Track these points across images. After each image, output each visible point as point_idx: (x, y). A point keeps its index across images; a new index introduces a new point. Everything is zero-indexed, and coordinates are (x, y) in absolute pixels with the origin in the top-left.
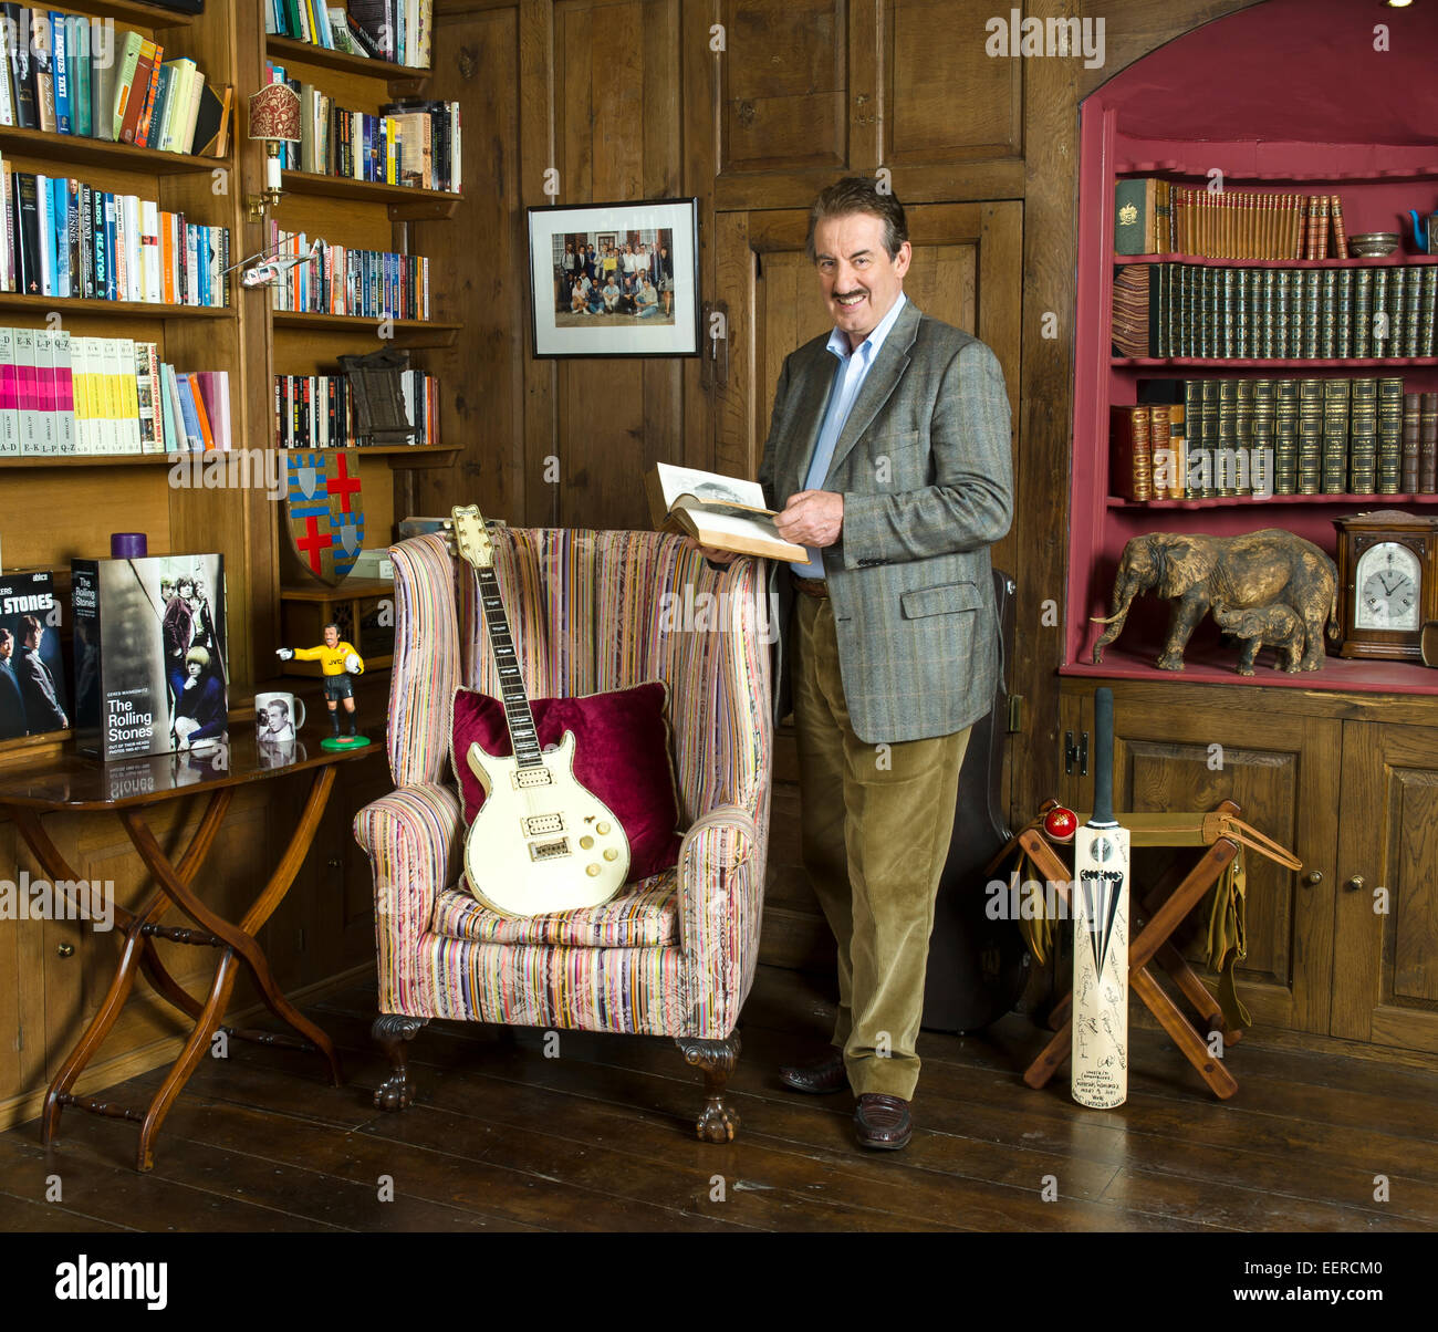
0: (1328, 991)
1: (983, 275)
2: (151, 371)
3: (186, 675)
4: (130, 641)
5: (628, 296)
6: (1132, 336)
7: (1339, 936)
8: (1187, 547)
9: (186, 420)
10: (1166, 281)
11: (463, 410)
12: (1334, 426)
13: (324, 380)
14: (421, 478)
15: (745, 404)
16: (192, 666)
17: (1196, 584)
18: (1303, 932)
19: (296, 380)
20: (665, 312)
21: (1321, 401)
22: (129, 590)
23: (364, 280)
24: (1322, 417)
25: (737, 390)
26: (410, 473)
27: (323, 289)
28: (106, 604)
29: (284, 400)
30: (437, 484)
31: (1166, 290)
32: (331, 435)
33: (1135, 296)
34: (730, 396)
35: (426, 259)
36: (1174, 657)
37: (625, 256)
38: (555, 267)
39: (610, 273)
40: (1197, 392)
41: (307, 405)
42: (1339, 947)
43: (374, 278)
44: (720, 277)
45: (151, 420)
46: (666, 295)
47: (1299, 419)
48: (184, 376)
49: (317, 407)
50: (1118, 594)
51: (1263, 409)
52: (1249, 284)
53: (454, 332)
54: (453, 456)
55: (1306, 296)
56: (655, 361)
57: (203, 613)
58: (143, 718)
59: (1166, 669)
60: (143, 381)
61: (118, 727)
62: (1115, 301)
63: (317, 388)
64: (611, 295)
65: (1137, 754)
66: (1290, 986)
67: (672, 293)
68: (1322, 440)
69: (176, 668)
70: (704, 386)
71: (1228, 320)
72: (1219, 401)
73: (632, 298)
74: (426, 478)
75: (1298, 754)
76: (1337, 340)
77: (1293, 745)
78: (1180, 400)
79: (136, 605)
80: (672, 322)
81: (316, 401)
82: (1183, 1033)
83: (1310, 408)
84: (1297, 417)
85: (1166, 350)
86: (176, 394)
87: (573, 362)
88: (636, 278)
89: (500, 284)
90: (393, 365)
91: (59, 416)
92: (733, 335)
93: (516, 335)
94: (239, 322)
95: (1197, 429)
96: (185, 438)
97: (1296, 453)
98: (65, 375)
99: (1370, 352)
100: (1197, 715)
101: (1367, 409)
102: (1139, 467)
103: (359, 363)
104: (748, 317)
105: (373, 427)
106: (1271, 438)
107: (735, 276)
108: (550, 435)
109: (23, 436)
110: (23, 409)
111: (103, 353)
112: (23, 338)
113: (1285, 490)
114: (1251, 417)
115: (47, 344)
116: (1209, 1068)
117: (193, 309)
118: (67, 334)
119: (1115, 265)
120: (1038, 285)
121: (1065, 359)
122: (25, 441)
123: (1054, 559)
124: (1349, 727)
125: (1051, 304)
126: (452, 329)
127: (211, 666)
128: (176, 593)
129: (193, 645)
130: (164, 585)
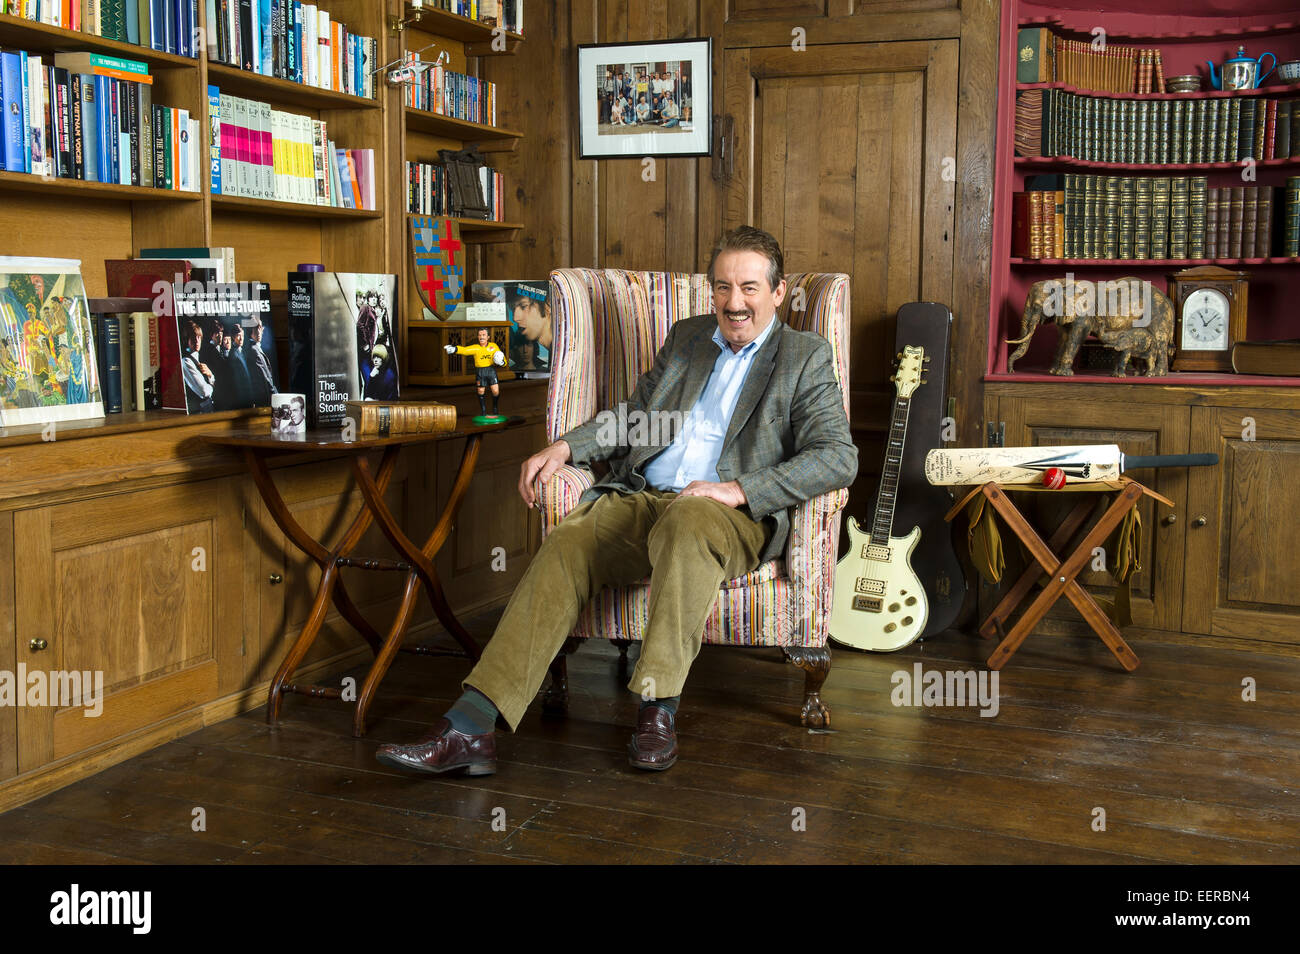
0: (1180, 599)
1: (929, 93)
2: (323, 143)
3: (372, 366)
4: (334, 336)
5: (656, 112)
6: (1029, 141)
7: (1189, 559)
9: (343, 185)
10: (1054, 102)
11: (522, 199)
12: (1159, 211)
13: (428, 167)
14: (489, 252)
15: (744, 189)
16: (376, 359)
18: (1161, 559)
19: (411, 165)
20: (685, 122)
21: (1150, 193)
22: (335, 296)
23: (456, 94)
24: (1150, 204)
25: (740, 181)
26: (479, 247)
27: (429, 98)
28: (319, 305)
30: (501, 255)
31: (1054, 108)
32: (433, 208)
33: (1031, 112)
34: (734, 185)
35: (493, 85)
36: (1067, 367)
37: (654, 81)
39: (642, 94)
40: (1072, 183)
41: (418, 185)
42: (1188, 568)
43: (461, 95)
44: (727, 97)
45: (322, 180)
46: (685, 108)
47: (1136, 205)
48: (343, 151)
49: (424, 187)
50: (1025, 323)
51: (1111, 198)
52: (1101, 109)
53: (517, 140)
54: (515, 232)
55: (1138, 119)
56: (676, 160)
57: (384, 319)
58: (343, 397)
59: (1061, 375)
60: (317, 149)
61: (326, 402)
62: (1017, 117)
63: (424, 173)
64: (643, 110)
65: (1040, 437)
66: (1152, 598)
67: (691, 108)
68: (1150, 220)
69: (366, 359)
70: (714, 178)
71: (1088, 134)
72: (1085, 190)
73: (659, 112)
74: (492, 249)
75: (1158, 432)
76: (1159, 151)
77: (1155, 426)
78: (1061, 187)
79: (339, 309)
80: (690, 130)
81: (424, 183)
82: (1101, 624)
83: (1142, 198)
84: (1133, 204)
85: (1053, 152)
86: (336, 165)
87: (611, 162)
88: (663, 97)
89: (553, 104)
90: (475, 161)
91: (263, 168)
92: (737, 139)
93: (565, 142)
94: (383, 112)
95: (1072, 209)
96: (341, 199)
97: (1133, 230)
98: (268, 137)
99: (1182, 159)
100: (1085, 407)
101: (1182, 199)
102: (1034, 235)
103: (454, 156)
104: (749, 126)
105: (464, 205)
106: (1117, 219)
107: (739, 96)
108: (592, 216)
109: (240, 181)
110: (240, 160)
111: (291, 125)
112: (240, 105)
113: (1126, 256)
114: (1104, 203)
115: (256, 112)
116: (1120, 649)
117: (351, 99)
118: (269, 106)
119: (1017, 90)
120: (970, 100)
121: (989, 154)
122: (241, 185)
123: (980, 298)
124: (1196, 411)
125: (979, 114)
126: (514, 137)
127: (389, 360)
128: (366, 302)
129: (377, 343)
130: (358, 296)
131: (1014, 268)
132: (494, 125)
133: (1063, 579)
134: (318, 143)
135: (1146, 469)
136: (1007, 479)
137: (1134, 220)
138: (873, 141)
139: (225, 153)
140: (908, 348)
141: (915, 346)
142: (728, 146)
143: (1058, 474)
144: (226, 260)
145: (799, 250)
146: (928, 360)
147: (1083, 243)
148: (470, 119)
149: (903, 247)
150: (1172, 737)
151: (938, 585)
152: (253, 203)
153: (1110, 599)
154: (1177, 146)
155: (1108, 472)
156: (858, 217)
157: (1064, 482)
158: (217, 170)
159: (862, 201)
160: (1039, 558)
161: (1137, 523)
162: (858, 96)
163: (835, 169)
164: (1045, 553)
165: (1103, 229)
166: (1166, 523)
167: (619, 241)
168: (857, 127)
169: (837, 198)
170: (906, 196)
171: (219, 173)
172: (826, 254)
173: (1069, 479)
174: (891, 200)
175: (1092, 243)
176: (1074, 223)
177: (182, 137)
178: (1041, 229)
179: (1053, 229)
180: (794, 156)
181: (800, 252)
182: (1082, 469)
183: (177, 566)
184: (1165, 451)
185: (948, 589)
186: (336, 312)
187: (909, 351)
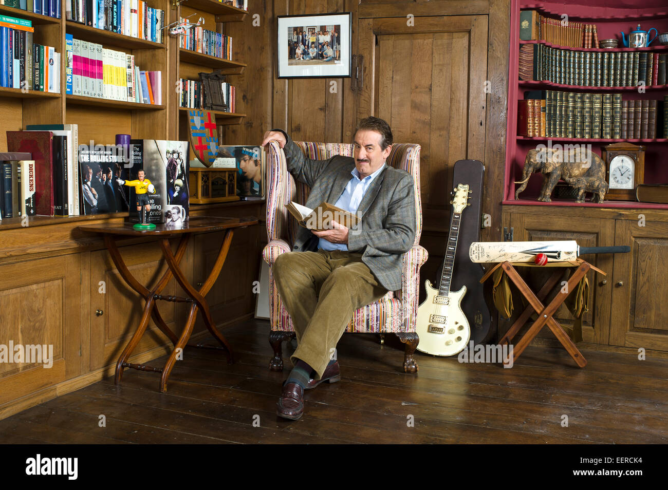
0: (608, 327)
1: (472, 44)
2: (132, 67)
3: (174, 191)
5: (320, 53)
6: (526, 72)
7: (614, 304)
9: (143, 91)
10: (540, 51)
11: (245, 101)
12: (596, 112)
13: (193, 82)
14: (226, 129)
15: (370, 97)
16: (177, 187)
17: (556, 167)
18: (599, 304)
19: (183, 81)
20: (337, 59)
21: (592, 102)
22: (155, 152)
23: (209, 43)
24: (592, 108)
25: (366, 91)
26: (221, 127)
27: (194, 44)
28: (146, 157)
30: (233, 132)
31: (540, 54)
32: (195, 106)
33: (527, 56)
34: (363, 93)
35: (232, 38)
36: (548, 197)
37: (319, 36)
39: (313, 43)
41: (187, 92)
42: (613, 309)
43: (212, 43)
44: (360, 45)
45: (131, 88)
46: (337, 52)
47: (584, 109)
48: (144, 72)
49: (190, 93)
50: (525, 172)
51: (571, 104)
52: (565, 56)
53: (243, 68)
54: (241, 119)
55: (585, 62)
56: (331, 79)
57: (181, 165)
59: (545, 202)
60: (128, 71)
62: (520, 59)
63: (190, 85)
64: (313, 52)
65: (533, 236)
66: (593, 326)
67: (340, 51)
68: (592, 117)
70: (352, 89)
71: (558, 69)
72: (557, 100)
73: (322, 53)
74: (228, 129)
76: (596, 80)
77: (596, 230)
78: (544, 98)
79: (157, 159)
81: (190, 91)
83: (587, 105)
84: (583, 108)
85: (540, 78)
86: (140, 80)
87: (295, 81)
88: (324, 45)
89: (263, 48)
90: (219, 79)
91: (97, 80)
92: (365, 68)
93: (270, 69)
94: (167, 50)
95: (550, 110)
96: (142, 99)
97: (583, 122)
98: (100, 63)
99: (609, 84)
100: (558, 219)
101: (608, 106)
102: (530, 123)
103: (207, 76)
104: (372, 61)
105: (212, 103)
106: (574, 116)
107: (366, 45)
108: (284, 109)
109: (83, 87)
110: (84, 75)
111: (114, 57)
112: (85, 45)
113: (579, 136)
114: (567, 107)
115: (94, 49)
116: (576, 355)
117: (148, 43)
118: (101, 46)
119: (520, 44)
120: (494, 48)
121: (505, 78)
122: (84, 89)
123: (500, 158)
124: (618, 222)
125: (499, 56)
126: (242, 66)
127: (184, 188)
128: (172, 156)
129: (177, 178)
130: (168, 152)
131: (518, 141)
132: (231, 60)
133: (546, 316)
134: (129, 67)
135: (591, 255)
136: (515, 260)
137: (583, 116)
138: (441, 70)
139: (76, 71)
140: (460, 185)
141: (464, 184)
142: (360, 71)
143: (543, 257)
144: (73, 132)
145: (399, 130)
146: (471, 192)
147: (556, 129)
148: (217, 56)
149: (458, 129)
150: (606, 406)
151: (476, 318)
152: (91, 99)
153: (571, 327)
154: (606, 77)
155: (570, 256)
156: (433, 112)
157: (546, 262)
158: (70, 81)
159: (435, 103)
160: (532, 304)
161: (586, 285)
162: (432, 45)
163: (420, 85)
164: (536, 302)
165: (567, 121)
166: (601, 284)
167: (299, 125)
168: (432, 61)
169: (421, 101)
170: (459, 101)
171: (72, 82)
172: (415, 133)
173: (550, 260)
174: (451, 102)
175: (561, 129)
176: (551, 118)
177: (50, 62)
178: (534, 120)
179: (540, 120)
180: (397, 77)
181: (400, 131)
182: (556, 254)
183: (42, 306)
184: (601, 245)
185: (481, 321)
186: (155, 161)
187: (461, 187)
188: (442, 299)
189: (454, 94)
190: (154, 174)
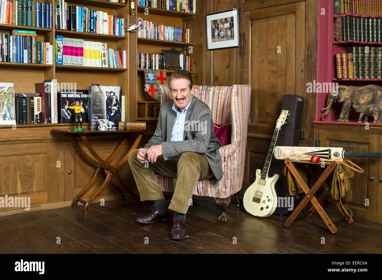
1: (297, 21)
2: (106, 49)
5: (225, 34)
6: (339, 35)
7: (379, 194)
8: (345, 89)
9: (116, 61)
11: (195, 64)
13: (157, 56)
15: (248, 57)
16: (113, 110)
17: (346, 98)
18: (370, 193)
19: (149, 55)
20: (232, 37)
25: (247, 55)
27: (158, 35)
29: (145, 59)
31: (346, 23)
32: (159, 68)
33: (339, 25)
34: (245, 56)
35: (189, 29)
36: (341, 118)
37: (224, 24)
38: (212, 28)
39: (222, 29)
40: (357, 50)
41: (152, 61)
42: (378, 198)
44: (244, 27)
45: (105, 60)
46: (232, 32)
48: (115, 51)
50: (328, 102)
54: (193, 74)
56: (231, 49)
57: (116, 99)
59: (339, 122)
60: (103, 51)
61: (95, 122)
62: (335, 27)
63: (155, 57)
64: (222, 34)
65: (331, 144)
67: (234, 32)
69: (109, 110)
70: (240, 54)
72: (365, 53)
75: (369, 144)
77: (368, 141)
78: (351, 52)
80: (234, 39)
81: (155, 60)
85: (347, 39)
87: (216, 51)
88: (227, 29)
90: (177, 53)
91: (80, 57)
92: (246, 41)
93: (204, 45)
94: (128, 40)
95: (357, 60)
96: (115, 66)
98: (82, 49)
100: (345, 133)
102: (339, 70)
103: (167, 51)
104: (249, 36)
107: (247, 27)
108: (211, 68)
110: (70, 55)
111: (93, 45)
112: (71, 40)
114: (376, 57)
115: (77, 42)
117: (117, 37)
118: (83, 40)
119: (334, 17)
120: (309, 22)
122: (70, 62)
124: (381, 136)
125: (311, 27)
127: (118, 111)
128: (110, 94)
129: (113, 106)
130: (107, 92)
132: (189, 42)
133: (309, 196)
134: (104, 49)
136: (301, 158)
138: (282, 38)
139: (64, 54)
140: (283, 111)
141: (285, 110)
142: (244, 43)
143: (317, 157)
145: (262, 77)
147: (365, 72)
148: (177, 40)
149: (290, 75)
155: (338, 158)
156: (278, 65)
157: (319, 160)
159: (279, 60)
160: (303, 188)
162: (277, 24)
163: (272, 49)
164: (304, 186)
165: (376, 67)
166: (371, 180)
167: (217, 76)
168: (277, 34)
169: (272, 59)
170: (291, 57)
171: (62, 59)
172: (269, 78)
173: (321, 159)
175: (369, 72)
176: (359, 65)
177: (47, 50)
178: (342, 67)
179: (348, 67)
180: (261, 45)
181: (262, 78)
182: (328, 156)
183: (32, 165)
184: (371, 151)
186: (98, 97)
187: (283, 112)
188: (263, 182)
189: (288, 53)
190: (98, 104)
